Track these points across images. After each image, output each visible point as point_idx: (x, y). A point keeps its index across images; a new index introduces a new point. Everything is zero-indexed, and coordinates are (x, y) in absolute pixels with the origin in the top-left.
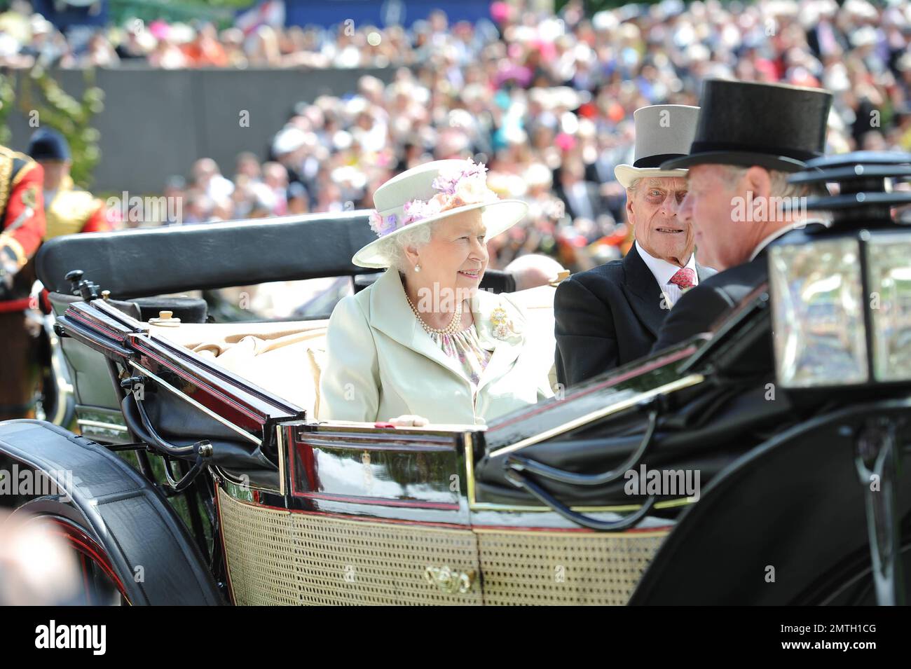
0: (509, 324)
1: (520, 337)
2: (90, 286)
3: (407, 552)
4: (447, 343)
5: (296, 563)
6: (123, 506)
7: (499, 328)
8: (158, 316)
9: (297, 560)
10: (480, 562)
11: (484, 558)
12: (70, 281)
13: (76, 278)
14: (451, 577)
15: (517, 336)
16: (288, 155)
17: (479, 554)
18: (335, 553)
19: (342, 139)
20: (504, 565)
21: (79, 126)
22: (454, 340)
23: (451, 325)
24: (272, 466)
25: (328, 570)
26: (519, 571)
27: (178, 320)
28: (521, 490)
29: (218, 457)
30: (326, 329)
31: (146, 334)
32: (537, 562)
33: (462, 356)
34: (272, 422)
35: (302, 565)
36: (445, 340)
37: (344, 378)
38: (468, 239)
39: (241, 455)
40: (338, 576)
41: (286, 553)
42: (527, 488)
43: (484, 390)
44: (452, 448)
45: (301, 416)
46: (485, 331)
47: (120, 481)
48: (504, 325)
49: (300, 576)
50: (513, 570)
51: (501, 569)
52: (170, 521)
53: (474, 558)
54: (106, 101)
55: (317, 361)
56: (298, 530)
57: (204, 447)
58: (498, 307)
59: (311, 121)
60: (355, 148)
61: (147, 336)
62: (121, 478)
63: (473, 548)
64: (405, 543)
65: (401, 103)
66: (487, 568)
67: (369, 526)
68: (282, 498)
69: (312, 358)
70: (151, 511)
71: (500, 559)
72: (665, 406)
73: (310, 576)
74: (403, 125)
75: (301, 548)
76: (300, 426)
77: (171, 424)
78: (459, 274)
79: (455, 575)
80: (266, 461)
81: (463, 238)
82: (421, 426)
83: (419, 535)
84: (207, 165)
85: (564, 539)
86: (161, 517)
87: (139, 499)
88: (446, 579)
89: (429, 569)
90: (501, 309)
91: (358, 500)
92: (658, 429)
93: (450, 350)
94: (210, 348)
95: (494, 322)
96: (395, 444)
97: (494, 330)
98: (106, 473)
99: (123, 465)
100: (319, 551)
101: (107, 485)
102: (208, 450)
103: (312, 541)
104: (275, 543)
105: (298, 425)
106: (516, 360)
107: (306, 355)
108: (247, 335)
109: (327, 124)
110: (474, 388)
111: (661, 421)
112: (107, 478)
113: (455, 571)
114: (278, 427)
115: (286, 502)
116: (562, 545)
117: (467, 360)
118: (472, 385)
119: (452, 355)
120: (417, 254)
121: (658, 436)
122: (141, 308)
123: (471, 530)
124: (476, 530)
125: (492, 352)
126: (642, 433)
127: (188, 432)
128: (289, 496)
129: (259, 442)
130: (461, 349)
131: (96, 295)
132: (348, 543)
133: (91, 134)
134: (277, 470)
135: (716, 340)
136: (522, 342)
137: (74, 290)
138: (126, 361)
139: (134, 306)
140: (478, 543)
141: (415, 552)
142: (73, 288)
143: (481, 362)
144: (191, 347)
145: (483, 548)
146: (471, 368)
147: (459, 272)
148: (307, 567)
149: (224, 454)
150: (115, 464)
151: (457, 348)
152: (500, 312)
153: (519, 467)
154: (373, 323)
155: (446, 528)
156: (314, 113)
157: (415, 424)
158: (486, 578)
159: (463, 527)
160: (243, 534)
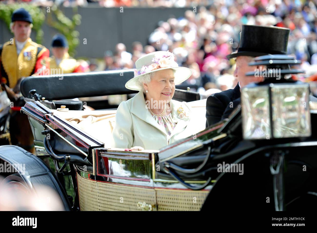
0: (184, 113)
1: (188, 118)
2: (37, 96)
3: (133, 197)
4: (160, 120)
5: (99, 200)
6: (39, 178)
7: (180, 114)
8: (60, 107)
9: (99, 199)
10: (157, 201)
11: (158, 199)
12: (31, 94)
13: (33, 93)
14: (146, 206)
15: (187, 118)
16: (155, 43)
17: (156, 198)
18: (111, 197)
19: (177, 36)
20: (165, 202)
21: (71, 30)
22: (163, 118)
23: (162, 113)
24: (91, 164)
25: (109, 203)
26: (170, 204)
27: (68, 109)
28: (168, 174)
29: (73, 160)
30: (116, 114)
31: (52, 114)
32: (175, 201)
33: (165, 125)
34: (91, 148)
35: (100, 201)
36: (159, 119)
37: (121, 132)
38: (165, 81)
39: (80, 160)
40: (112, 205)
41: (96, 197)
42: (171, 174)
43: (172, 138)
44: (148, 159)
45: (103, 146)
46: (175, 116)
47: (40, 169)
48: (182, 114)
49: (100, 205)
50: (167, 204)
51: (164, 203)
52: (57, 184)
53: (155, 199)
54: (82, 20)
55: (112, 125)
56: (99, 188)
57: (67, 157)
58: (181, 107)
59: (165, 29)
60: (183, 40)
61: (52, 115)
62: (40, 168)
63: (154, 196)
64: (133, 193)
65: (202, 22)
66: (159, 203)
67: (121, 187)
68: (94, 176)
69: (111, 124)
70: (50, 180)
71: (163, 200)
72: (214, 145)
73: (103, 205)
74: (203, 31)
75: (100, 195)
76: (100, 150)
77: (58, 148)
78: (162, 94)
79: (147, 205)
80: (89, 163)
81: (163, 81)
82: (141, 150)
83: (137, 190)
84: (121, 47)
85: (184, 193)
86: (53, 183)
87: (46, 176)
88: (144, 207)
89: (139, 203)
90: (181, 108)
91: (118, 177)
92: (211, 153)
93: (161, 122)
94: (76, 120)
95: (179, 112)
96: (130, 157)
97: (178, 115)
98: (35, 166)
99: (41, 163)
100: (105, 196)
101: (34, 170)
102: (68, 158)
103: (104, 192)
104: (92, 193)
105: (100, 149)
106: (186, 127)
107: (109, 123)
108: (90, 115)
109: (171, 31)
110: (169, 137)
111: (213, 150)
112: (35, 168)
113: (147, 204)
114: (93, 150)
115: (95, 178)
116: (184, 195)
117: (167, 126)
118: (168, 136)
119: (161, 124)
120: (147, 86)
121: (212, 156)
122: (55, 104)
123: (154, 189)
124: (156, 189)
125: (176, 123)
126: (206, 154)
127: (64, 151)
128: (96, 176)
129: (86, 155)
130: (165, 122)
131: (40, 99)
132: (115, 193)
133: (75, 34)
134: (92, 166)
135: (230, 121)
136: (189, 120)
137: (32, 97)
138: (44, 124)
139: (53, 104)
140: (156, 194)
141: (136, 197)
142: (32, 96)
143: (172, 127)
144: (68, 120)
145: (158, 196)
146: (168, 129)
147: (162, 93)
148: (102, 202)
149: (75, 159)
150: (39, 162)
151: (164, 122)
152: (181, 109)
153: (168, 166)
154: (132, 111)
155: (146, 188)
156: (166, 26)
157: (139, 150)
158: (159, 207)
159: (151, 188)
160: (83, 189)
